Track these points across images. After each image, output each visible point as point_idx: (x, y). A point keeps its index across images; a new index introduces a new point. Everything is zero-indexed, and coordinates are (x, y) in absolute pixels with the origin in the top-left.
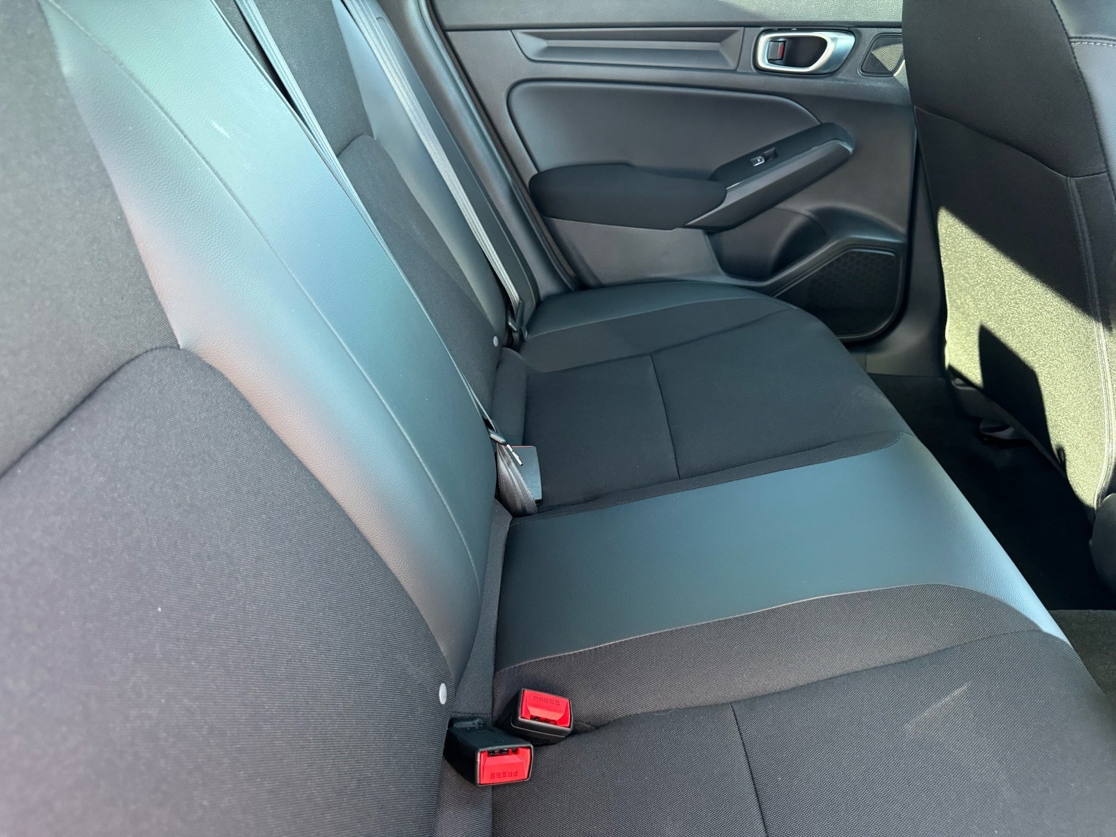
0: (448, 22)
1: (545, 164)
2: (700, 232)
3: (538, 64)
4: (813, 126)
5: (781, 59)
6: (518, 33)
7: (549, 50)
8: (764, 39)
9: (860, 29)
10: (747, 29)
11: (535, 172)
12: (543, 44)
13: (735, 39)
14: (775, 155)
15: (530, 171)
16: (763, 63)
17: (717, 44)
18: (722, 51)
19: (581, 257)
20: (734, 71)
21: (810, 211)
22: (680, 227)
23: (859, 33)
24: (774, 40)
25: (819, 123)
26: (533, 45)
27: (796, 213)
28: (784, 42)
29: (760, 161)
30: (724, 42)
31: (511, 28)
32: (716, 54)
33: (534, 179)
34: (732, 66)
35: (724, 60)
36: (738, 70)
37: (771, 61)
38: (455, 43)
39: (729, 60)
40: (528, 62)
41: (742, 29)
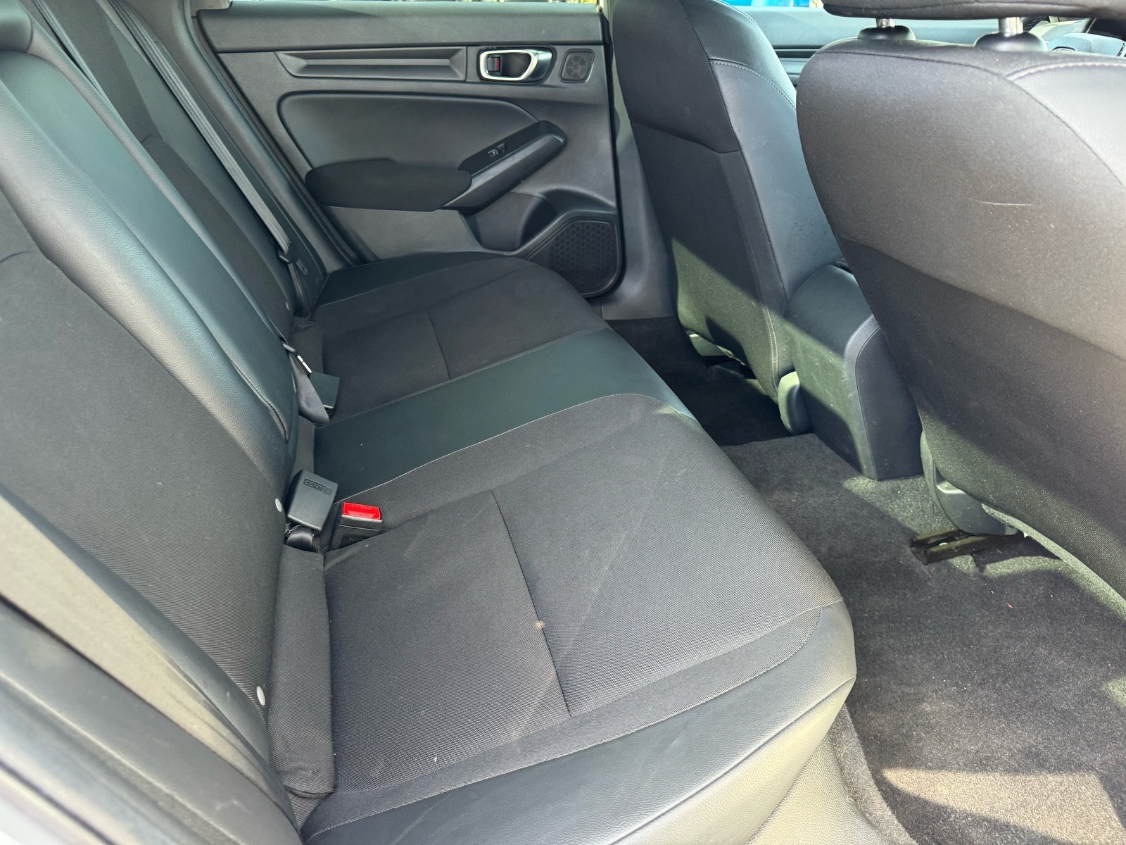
1: (317, 162)
2: (455, 212)
3: (301, 80)
4: (533, 123)
5: (499, 71)
6: (281, 54)
9: (554, 46)
10: (469, 48)
14: (506, 147)
15: (304, 168)
16: (485, 75)
19: (358, 237)
20: (464, 82)
22: (439, 209)
23: (555, 49)
25: (537, 121)
26: (294, 63)
27: (531, 196)
28: (499, 58)
30: (452, 59)
33: (309, 174)
34: (462, 77)
35: (454, 74)
36: (467, 80)
37: (491, 73)
39: (458, 73)
40: (291, 78)
41: (465, 48)
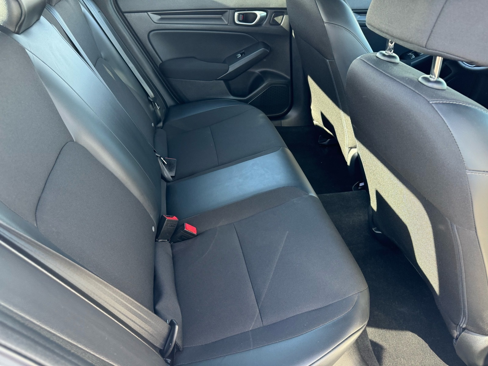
0: (123, 10)
7: (161, 19)
8: (236, 14)
11: (161, 62)
12: (159, 17)
13: (227, 14)
17: (221, 16)
18: (222, 17)
21: (258, 72)
24: (239, 14)
29: (239, 55)
31: (147, 12)
32: (220, 19)
38: (127, 17)
